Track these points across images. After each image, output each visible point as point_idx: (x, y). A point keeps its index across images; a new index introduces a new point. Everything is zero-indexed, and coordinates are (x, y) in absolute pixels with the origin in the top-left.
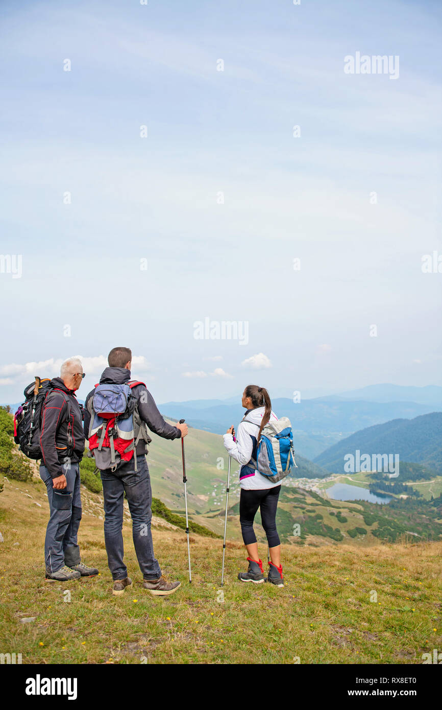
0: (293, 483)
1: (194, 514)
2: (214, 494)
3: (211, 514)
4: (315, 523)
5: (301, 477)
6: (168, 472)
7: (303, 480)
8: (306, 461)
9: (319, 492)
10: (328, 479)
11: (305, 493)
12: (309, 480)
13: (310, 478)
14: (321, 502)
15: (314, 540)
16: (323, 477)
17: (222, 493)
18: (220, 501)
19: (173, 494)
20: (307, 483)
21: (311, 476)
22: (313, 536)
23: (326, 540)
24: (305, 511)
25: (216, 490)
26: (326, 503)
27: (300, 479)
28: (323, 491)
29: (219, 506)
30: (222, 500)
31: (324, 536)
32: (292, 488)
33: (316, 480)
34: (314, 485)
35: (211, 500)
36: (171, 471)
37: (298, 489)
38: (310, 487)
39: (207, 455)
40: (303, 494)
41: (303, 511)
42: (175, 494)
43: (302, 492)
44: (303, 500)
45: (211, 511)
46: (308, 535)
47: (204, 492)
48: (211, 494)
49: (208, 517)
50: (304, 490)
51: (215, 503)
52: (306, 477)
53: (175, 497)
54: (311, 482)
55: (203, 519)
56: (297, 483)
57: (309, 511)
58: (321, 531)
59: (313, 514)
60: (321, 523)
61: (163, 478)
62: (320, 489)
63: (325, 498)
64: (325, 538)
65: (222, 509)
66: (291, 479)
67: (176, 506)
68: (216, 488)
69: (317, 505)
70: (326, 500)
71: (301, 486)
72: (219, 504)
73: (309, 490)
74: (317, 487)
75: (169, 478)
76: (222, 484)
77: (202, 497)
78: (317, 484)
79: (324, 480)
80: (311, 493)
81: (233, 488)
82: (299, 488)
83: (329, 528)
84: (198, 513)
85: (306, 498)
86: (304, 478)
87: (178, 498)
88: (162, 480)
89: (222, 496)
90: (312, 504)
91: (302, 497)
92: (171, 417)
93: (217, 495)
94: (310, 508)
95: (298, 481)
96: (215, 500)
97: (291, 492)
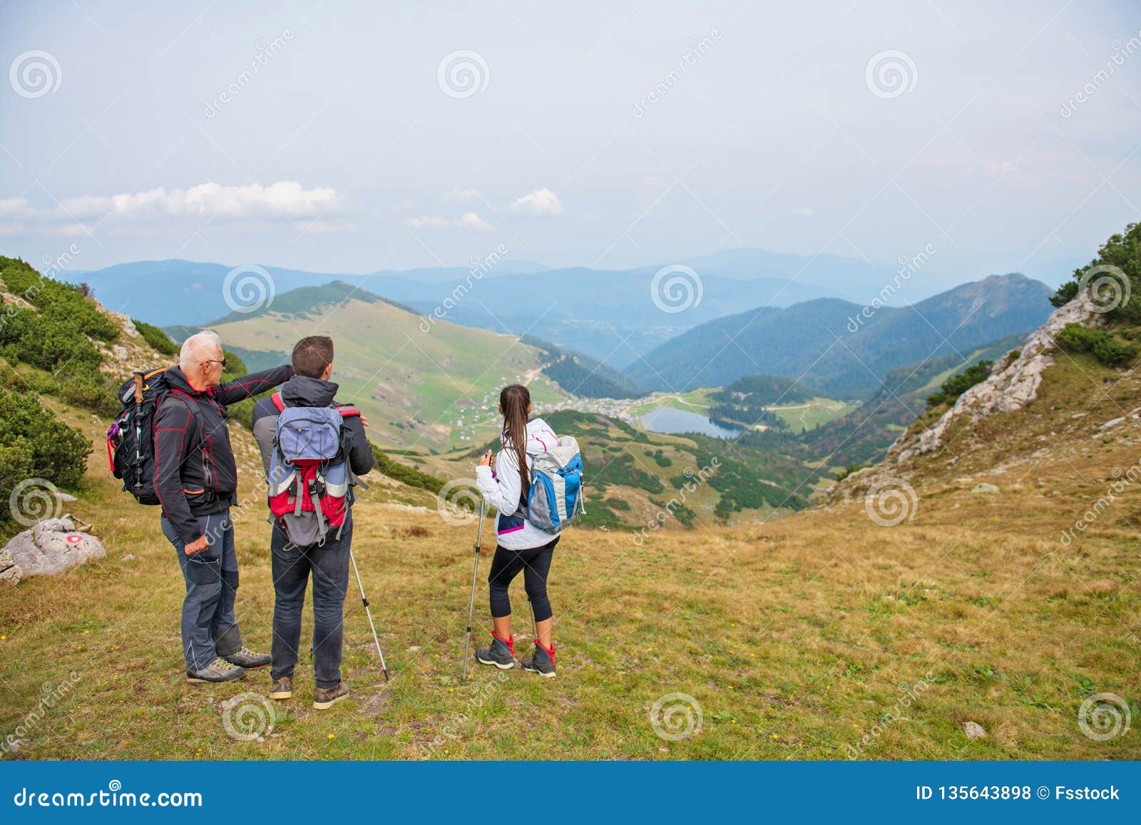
0: (589, 406)
1: (427, 455)
2: (460, 423)
3: (455, 455)
4: (622, 467)
5: (602, 397)
6: (381, 389)
7: (605, 402)
8: (612, 372)
9: (630, 421)
10: (646, 401)
11: (608, 422)
12: (615, 402)
13: (617, 398)
14: (633, 435)
15: (618, 492)
16: (638, 397)
17: (473, 422)
18: (470, 435)
19: (391, 424)
20: (611, 406)
21: (618, 394)
22: (617, 487)
23: (637, 493)
24: (606, 449)
25: (463, 417)
26: (642, 437)
27: (601, 400)
28: (637, 418)
29: (468, 442)
30: (474, 432)
31: (634, 486)
32: (588, 414)
33: (627, 401)
34: (623, 410)
35: (456, 433)
36: (387, 387)
37: (597, 416)
38: (616, 412)
39: (448, 360)
40: (604, 424)
41: (603, 449)
42: (395, 423)
43: (603, 420)
44: (604, 432)
45: (455, 450)
46: (609, 485)
47: (444, 421)
48: (455, 422)
49: (450, 460)
50: (607, 417)
51: (462, 438)
52: (611, 397)
53: (395, 428)
54: (619, 405)
55: (443, 462)
56: (596, 406)
57: (612, 449)
58: (630, 479)
59: (618, 454)
60: (630, 467)
61: (374, 398)
62: (632, 415)
63: (639, 429)
64: (636, 490)
65: (473, 447)
66: (587, 400)
67: (397, 442)
68: (463, 414)
69: (626, 440)
70: (641, 434)
71: (603, 412)
72: (468, 438)
73: (615, 417)
74: (627, 412)
75: (383, 398)
76: (473, 408)
77: (441, 429)
78: (628, 408)
79: (639, 401)
80: (619, 423)
81: (492, 414)
82: (599, 414)
83: (643, 475)
84: (434, 453)
85: (609, 429)
86: (607, 399)
87: (401, 430)
88: (372, 402)
89: (473, 426)
90: (618, 439)
91: (603, 428)
92: (384, 297)
93: (464, 425)
94: (614, 444)
95: (598, 403)
96: (463, 433)
97: (585, 420)
